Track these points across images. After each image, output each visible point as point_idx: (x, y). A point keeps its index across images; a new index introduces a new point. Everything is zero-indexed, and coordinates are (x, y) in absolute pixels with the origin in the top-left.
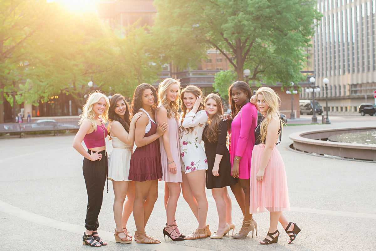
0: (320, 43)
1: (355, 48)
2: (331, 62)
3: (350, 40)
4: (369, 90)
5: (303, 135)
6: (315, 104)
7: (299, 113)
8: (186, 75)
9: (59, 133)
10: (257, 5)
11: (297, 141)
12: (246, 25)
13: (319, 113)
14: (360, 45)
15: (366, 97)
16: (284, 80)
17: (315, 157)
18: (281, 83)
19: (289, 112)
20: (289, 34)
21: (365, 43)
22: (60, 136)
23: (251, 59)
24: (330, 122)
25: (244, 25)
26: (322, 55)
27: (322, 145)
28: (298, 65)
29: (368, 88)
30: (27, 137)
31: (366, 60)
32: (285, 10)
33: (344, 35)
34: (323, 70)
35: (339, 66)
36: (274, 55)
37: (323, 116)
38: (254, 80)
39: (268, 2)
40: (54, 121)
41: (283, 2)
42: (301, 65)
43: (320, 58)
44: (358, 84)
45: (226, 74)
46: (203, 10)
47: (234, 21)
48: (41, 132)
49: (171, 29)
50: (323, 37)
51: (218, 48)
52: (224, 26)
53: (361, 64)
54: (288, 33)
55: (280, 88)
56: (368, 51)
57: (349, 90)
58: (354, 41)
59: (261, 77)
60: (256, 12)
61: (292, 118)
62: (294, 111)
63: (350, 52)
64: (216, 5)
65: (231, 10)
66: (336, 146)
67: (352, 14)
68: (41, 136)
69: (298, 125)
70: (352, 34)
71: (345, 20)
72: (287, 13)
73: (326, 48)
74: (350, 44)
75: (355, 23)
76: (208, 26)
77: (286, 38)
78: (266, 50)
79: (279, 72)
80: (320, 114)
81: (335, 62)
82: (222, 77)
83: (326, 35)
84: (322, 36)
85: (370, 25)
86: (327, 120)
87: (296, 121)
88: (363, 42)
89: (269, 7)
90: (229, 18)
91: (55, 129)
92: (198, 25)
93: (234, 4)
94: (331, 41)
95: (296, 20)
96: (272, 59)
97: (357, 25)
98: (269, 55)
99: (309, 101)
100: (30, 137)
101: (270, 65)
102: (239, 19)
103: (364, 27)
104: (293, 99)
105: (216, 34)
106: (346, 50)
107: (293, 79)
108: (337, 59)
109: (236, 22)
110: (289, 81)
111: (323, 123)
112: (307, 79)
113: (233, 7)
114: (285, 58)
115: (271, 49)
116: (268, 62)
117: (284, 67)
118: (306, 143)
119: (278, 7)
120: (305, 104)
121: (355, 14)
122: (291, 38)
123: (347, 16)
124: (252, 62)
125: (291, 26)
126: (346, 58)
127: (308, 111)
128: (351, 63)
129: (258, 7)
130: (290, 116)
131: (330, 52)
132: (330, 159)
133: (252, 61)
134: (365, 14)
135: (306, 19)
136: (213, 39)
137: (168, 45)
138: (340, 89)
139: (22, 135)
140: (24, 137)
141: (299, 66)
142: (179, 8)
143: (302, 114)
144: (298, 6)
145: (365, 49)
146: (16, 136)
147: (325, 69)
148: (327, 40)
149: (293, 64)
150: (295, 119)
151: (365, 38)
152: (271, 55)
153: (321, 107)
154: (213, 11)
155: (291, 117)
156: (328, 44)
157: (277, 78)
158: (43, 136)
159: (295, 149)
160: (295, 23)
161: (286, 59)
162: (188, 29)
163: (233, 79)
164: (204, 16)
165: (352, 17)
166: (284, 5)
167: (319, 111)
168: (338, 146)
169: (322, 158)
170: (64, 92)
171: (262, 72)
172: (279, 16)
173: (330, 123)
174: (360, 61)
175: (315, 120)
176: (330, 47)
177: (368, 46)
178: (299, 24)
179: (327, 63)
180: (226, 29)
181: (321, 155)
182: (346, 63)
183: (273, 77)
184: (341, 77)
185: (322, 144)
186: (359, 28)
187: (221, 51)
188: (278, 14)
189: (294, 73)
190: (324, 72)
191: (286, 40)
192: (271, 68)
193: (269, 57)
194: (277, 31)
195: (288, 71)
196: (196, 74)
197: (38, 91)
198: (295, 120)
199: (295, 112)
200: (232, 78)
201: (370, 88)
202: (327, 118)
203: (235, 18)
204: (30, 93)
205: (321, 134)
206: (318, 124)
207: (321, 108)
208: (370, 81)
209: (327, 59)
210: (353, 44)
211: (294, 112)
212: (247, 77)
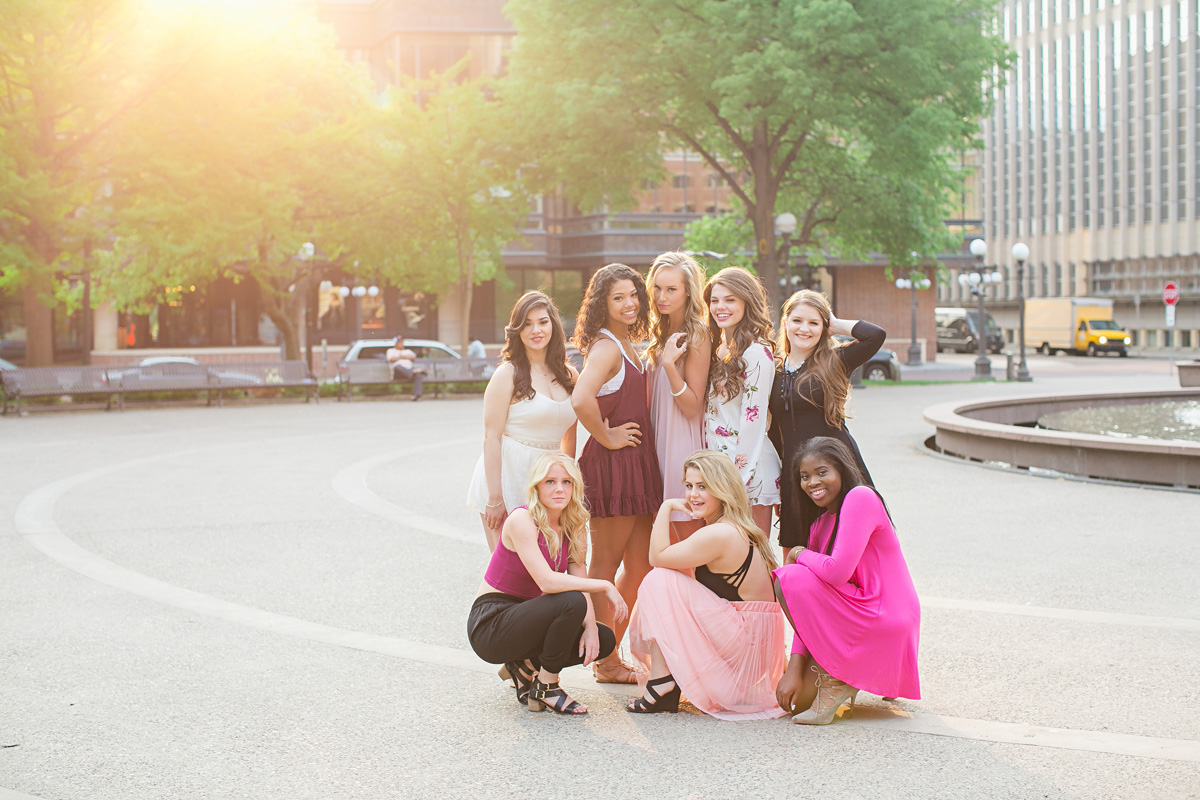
0: (997, 134)
1: (1107, 150)
2: (1031, 193)
3: (1093, 127)
4: (1146, 279)
5: (963, 412)
6: (983, 320)
7: (935, 348)
8: (589, 227)
9: (224, 398)
10: (821, 22)
11: (951, 428)
12: (790, 82)
13: (994, 347)
14: (1121, 140)
15: (1137, 301)
16: (895, 246)
17: (1004, 474)
18: (885, 256)
19: (903, 345)
20: (917, 110)
21: (1137, 138)
22: (225, 405)
23: (796, 183)
24: (1031, 375)
25: (783, 81)
26: (1006, 171)
27: (1025, 439)
28: (939, 203)
29: (1145, 273)
30: (128, 408)
31: (1138, 189)
32: (903, 35)
33: (1074, 111)
34: (1006, 217)
35: (1058, 206)
36: (870, 170)
37: (1010, 358)
38: (803, 246)
39: (855, 13)
40: (191, 361)
41: (899, 15)
42: (946, 201)
43: (998, 179)
44: (1112, 261)
45: (719, 225)
46: (657, 32)
47: (751, 67)
48: (170, 393)
49: (561, 87)
50: (1010, 117)
51: (698, 148)
52: (721, 83)
53: (1123, 200)
54: (914, 107)
55: (881, 269)
56: (1146, 161)
57: (1086, 280)
58: (1103, 128)
59: (823, 236)
60: (820, 43)
61: (912, 362)
62: (919, 340)
63: (1092, 163)
64: (696, 17)
65: (742, 35)
66: (1067, 443)
67: (1098, 48)
68: (168, 406)
69: (936, 383)
70: (1098, 107)
71: (1077, 65)
72: (910, 46)
73: (1018, 149)
74: (1092, 138)
75: (1107, 76)
76: (673, 81)
77: (908, 123)
78: (843, 156)
79: (882, 222)
80: (997, 352)
81: (1044, 191)
82: (707, 236)
83: (1017, 110)
84: (1005, 112)
85: (1152, 82)
86: (1023, 370)
87: (926, 372)
88: (1130, 132)
89: (858, 27)
90: (736, 59)
91: (212, 386)
92: (640, 77)
93: (753, 17)
94: (1034, 127)
95: (938, 67)
96: (861, 183)
97: (1113, 81)
98: (850, 172)
99: (961, 313)
100: (137, 408)
101: (856, 201)
102: (769, 61)
103: (1136, 86)
104: (917, 304)
105: (691, 104)
106: (1078, 157)
107: (923, 243)
108: (1050, 185)
109: (758, 72)
110: (909, 250)
111: (1010, 378)
112: (963, 245)
113: (748, 25)
114: (900, 179)
115: (858, 150)
116: (847, 192)
117: (898, 207)
118: (977, 433)
119: (886, 29)
120: (951, 320)
121: (1107, 46)
122: (921, 123)
123: (1083, 52)
124: (799, 192)
125: (922, 85)
126: (1077, 182)
127: (959, 341)
128: (1092, 196)
129: (827, 29)
130: (906, 355)
131: (1031, 162)
132: (1049, 480)
133: (799, 188)
134: (1138, 48)
135: (967, 64)
136: (684, 120)
137: (548, 136)
138: (1058, 274)
139: (115, 402)
140: (120, 408)
141: (940, 206)
142: (582, 25)
143: (940, 350)
144: (943, 26)
145: (1137, 155)
146: (94, 405)
147: (1012, 214)
148: (1021, 125)
149: (922, 198)
150: (921, 364)
151: (1137, 122)
152: (858, 171)
153: (999, 329)
154: (686, 38)
155: (910, 359)
156: (1024, 136)
157: (873, 239)
158: (177, 406)
159: (942, 451)
160: (933, 76)
161: (902, 185)
162: (612, 90)
163: (739, 242)
164: (658, 48)
165: (1098, 57)
166: (902, 23)
167: (993, 343)
168: (1073, 444)
169: (1025, 477)
170: (227, 274)
171: (829, 221)
172: (887, 55)
173: (1030, 380)
174: (1122, 191)
175: (984, 369)
176: (1031, 147)
177: (1147, 145)
178: (945, 80)
179: (1018, 195)
180: (730, 92)
181: (1019, 467)
182: (1077, 198)
183: (862, 238)
184: (1062, 240)
185: (1024, 436)
186: (1120, 89)
187: (705, 155)
188: (884, 50)
189: (924, 226)
190: (1011, 224)
191: (907, 128)
192: (857, 210)
193: (852, 179)
194: (879, 99)
195: (907, 221)
196: (621, 224)
197: (150, 269)
198: (921, 368)
199: (922, 343)
200: (737, 238)
201: (1149, 274)
202: (1022, 364)
203: (755, 60)
204: (125, 276)
205: (1012, 409)
206: (994, 380)
207: (998, 334)
208: (1151, 253)
209: (1018, 184)
210: (1100, 136)
211: (920, 344)
212: (786, 236)
